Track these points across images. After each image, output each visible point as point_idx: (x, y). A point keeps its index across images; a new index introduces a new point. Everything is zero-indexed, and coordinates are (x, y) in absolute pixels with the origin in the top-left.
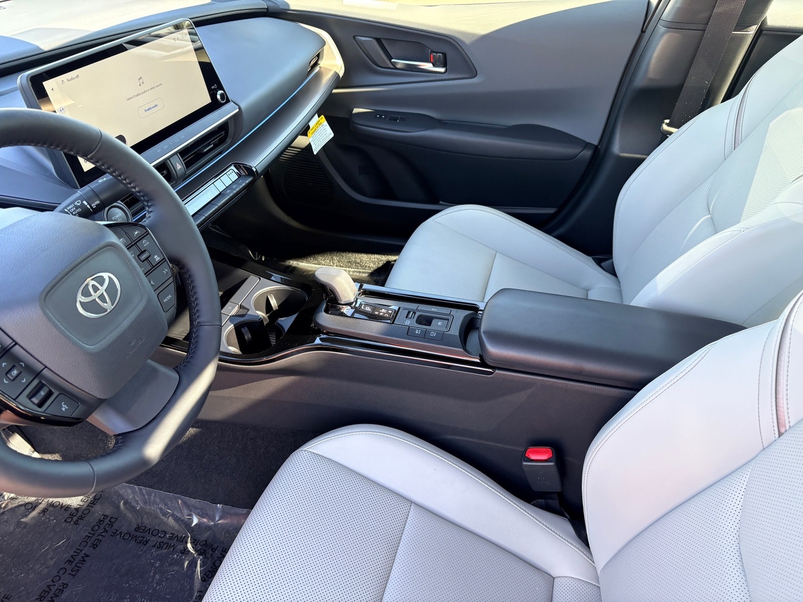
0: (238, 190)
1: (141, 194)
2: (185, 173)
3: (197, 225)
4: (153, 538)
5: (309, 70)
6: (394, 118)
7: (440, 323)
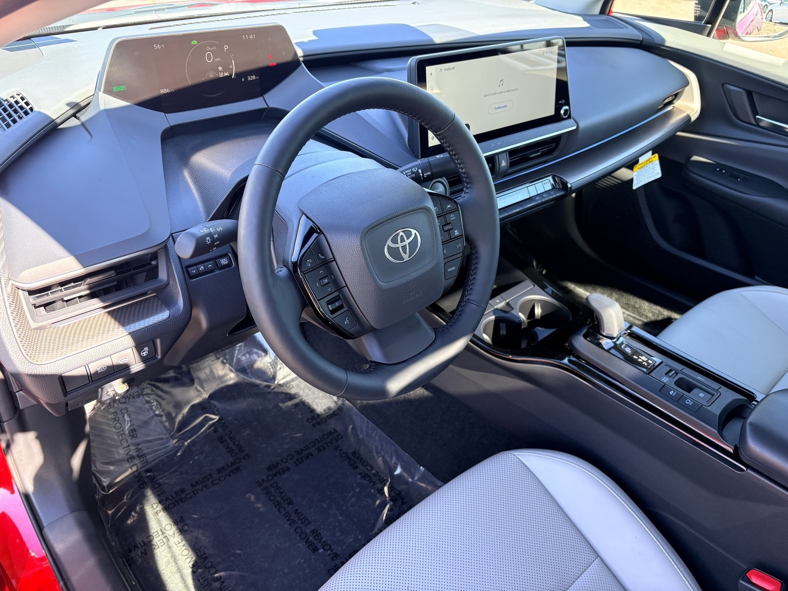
0: (547, 199)
1: (465, 175)
2: (507, 171)
3: (500, 219)
4: (362, 468)
5: (660, 107)
6: (734, 175)
7: (702, 395)
